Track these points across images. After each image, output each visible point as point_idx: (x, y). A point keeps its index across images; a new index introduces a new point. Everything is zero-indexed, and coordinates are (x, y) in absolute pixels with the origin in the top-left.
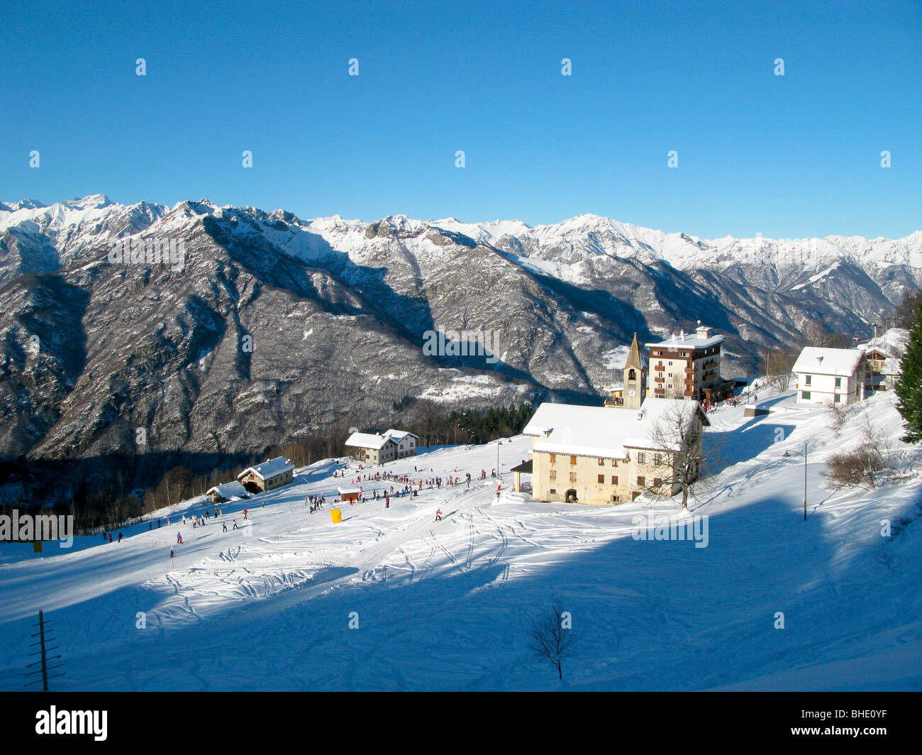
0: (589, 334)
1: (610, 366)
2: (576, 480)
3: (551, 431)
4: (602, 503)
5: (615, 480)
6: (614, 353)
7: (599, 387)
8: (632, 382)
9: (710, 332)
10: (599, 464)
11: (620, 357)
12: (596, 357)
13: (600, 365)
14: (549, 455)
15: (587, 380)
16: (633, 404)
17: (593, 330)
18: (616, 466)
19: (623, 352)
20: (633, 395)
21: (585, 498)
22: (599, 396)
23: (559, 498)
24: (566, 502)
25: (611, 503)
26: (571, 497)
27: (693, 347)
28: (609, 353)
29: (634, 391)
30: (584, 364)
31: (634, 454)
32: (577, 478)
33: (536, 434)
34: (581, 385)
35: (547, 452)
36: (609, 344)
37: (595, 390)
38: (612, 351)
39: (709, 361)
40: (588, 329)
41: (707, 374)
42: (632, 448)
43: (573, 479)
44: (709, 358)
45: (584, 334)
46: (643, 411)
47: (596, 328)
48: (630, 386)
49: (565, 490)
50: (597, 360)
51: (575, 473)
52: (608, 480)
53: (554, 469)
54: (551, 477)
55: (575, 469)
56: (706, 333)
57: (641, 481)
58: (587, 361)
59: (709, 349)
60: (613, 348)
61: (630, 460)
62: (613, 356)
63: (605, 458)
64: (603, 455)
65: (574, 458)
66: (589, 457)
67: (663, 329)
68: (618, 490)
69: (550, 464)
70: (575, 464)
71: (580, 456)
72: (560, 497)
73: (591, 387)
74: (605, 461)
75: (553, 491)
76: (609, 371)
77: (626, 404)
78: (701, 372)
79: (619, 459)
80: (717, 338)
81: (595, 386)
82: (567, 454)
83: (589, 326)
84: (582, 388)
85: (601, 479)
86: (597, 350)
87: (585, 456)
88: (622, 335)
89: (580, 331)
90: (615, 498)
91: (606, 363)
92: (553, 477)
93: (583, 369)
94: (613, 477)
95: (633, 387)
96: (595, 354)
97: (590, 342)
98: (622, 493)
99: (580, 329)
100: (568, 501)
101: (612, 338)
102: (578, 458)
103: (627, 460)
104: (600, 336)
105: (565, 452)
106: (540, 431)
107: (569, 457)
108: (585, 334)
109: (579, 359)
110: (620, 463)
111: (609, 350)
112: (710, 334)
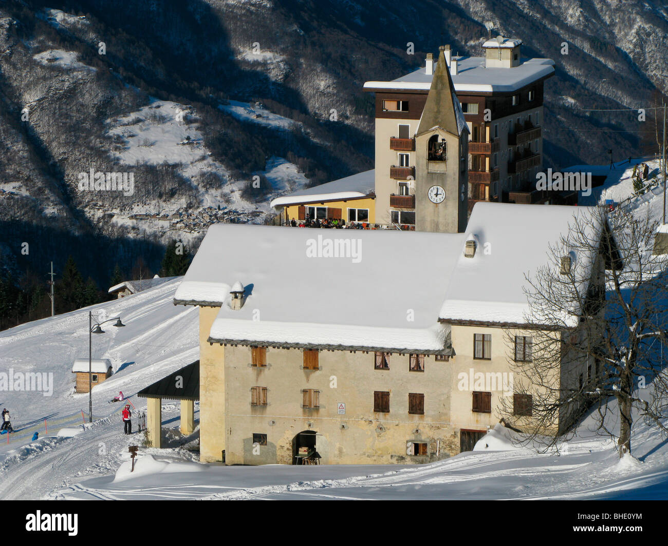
0: (69, 71)
1: (129, 157)
2: (317, 408)
3: (247, 291)
4: (385, 460)
5: (416, 405)
6: (138, 121)
7: (100, 214)
8: (437, 167)
9: (518, 51)
10: (376, 367)
11: (155, 132)
12: (89, 132)
13: (101, 154)
14: (247, 351)
15: (67, 195)
16: (441, 220)
17: (80, 59)
18: (418, 368)
19: (162, 119)
20: (440, 199)
21: (340, 451)
22: (100, 237)
23: (274, 454)
24: (294, 463)
25: (408, 461)
26: (303, 451)
27: (488, 89)
28: (125, 120)
29: (441, 190)
30: (57, 151)
31: (463, 339)
32: (322, 401)
33: (209, 299)
34: (51, 210)
35: (244, 342)
36: (125, 96)
37: (88, 222)
38: (133, 116)
39: (522, 123)
40: (67, 58)
41: (517, 157)
42: (461, 323)
43: (310, 407)
44: (521, 116)
45: (54, 69)
46: (476, 236)
47: (88, 54)
48: (433, 177)
49: (291, 435)
50: (95, 142)
51: (317, 392)
52: (399, 405)
53: (262, 384)
54: (253, 405)
55: (315, 381)
56: (508, 54)
57: (481, 402)
58: (67, 143)
59: (521, 92)
60: (137, 108)
61: (454, 354)
62: (136, 129)
63: (391, 351)
64: (388, 344)
65: (311, 353)
66: (353, 349)
67: (268, 55)
68: (426, 427)
69: (251, 372)
70: (316, 368)
71: (330, 348)
72: (279, 453)
73: (77, 215)
74: (391, 360)
75: (260, 438)
76: (127, 169)
77: (423, 220)
78: (506, 151)
79: (427, 353)
80: (535, 68)
81: (89, 212)
82: (297, 346)
83: (68, 49)
84: (53, 218)
85: (382, 403)
86: (93, 113)
87: (340, 347)
88: (161, 73)
89: (45, 62)
90: (419, 449)
91: (116, 149)
92: (259, 404)
93: (54, 164)
94: (412, 396)
95: (440, 178)
96: (87, 125)
97: (72, 93)
98: (436, 435)
99: (43, 57)
100: (297, 461)
101: (131, 81)
102: (323, 355)
103: (446, 353)
104: (99, 77)
105: (291, 340)
106: (219, 292)
107: (300, 353)
108: (60, 70)
109: (44, 138)
110: (429, 362)
111: (125, 114)
112: (520, 55)
